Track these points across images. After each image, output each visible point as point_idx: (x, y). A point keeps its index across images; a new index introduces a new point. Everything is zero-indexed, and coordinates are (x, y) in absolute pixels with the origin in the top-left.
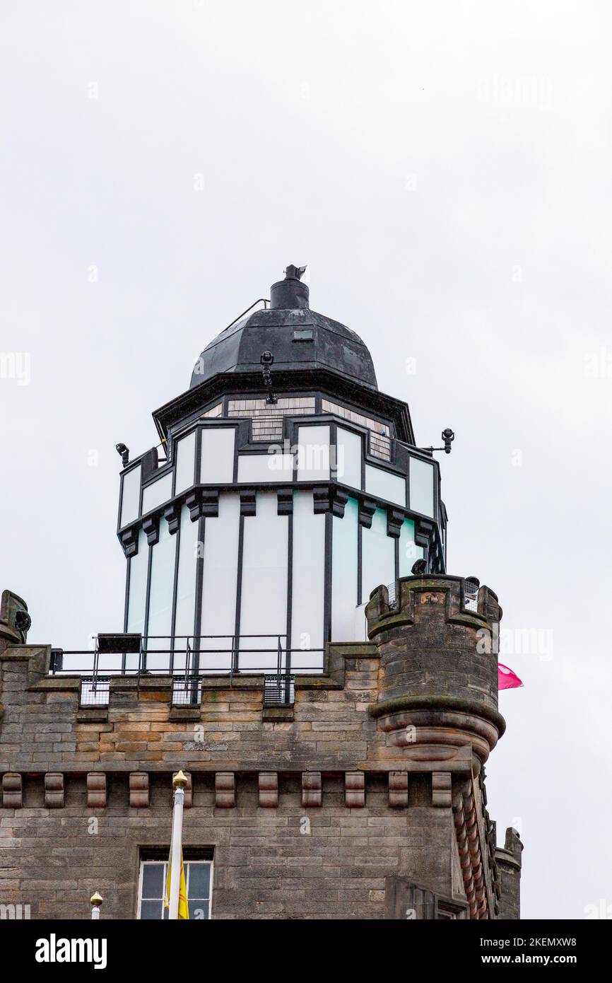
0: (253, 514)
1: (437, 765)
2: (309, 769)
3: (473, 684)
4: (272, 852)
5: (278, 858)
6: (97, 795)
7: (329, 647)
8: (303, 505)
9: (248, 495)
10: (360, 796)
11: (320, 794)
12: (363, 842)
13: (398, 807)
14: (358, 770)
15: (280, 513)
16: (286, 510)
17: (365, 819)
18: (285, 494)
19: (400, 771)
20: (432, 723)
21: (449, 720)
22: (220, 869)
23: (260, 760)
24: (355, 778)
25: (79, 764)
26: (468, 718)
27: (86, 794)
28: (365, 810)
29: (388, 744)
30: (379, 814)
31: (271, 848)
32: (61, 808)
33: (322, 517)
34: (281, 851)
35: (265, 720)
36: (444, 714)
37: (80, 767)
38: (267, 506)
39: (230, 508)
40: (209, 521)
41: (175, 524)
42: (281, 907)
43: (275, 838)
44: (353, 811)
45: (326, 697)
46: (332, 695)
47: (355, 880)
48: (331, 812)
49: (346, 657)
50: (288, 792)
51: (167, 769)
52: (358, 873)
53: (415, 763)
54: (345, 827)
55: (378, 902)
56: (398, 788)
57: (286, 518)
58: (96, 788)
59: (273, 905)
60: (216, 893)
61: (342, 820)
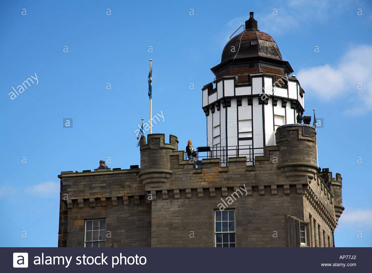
0: (241, 105)
1: (297, 183)
2: (261, 185)
3: (307, 158)
4: (252, 209)
5: (253, 211)
6: (201, 195)
7: (265, 147)
8: (255, 102)
9: (239, 100)
10: (276, 192)
11: (264, 192)
12: (278, 205)
13: (287, 195)
14: (275, 185)
15: (249, 105)
16: (250, 103)
17: (278, 199)
18: (250, 99)
19: (287, 185)
20: (295, 171)
21: (300, 170)
22: (237, 215)
23: (246, 183)
24: (274, 187)
25: (195, 186)
26: (306, 168)
27: (197, 194)
28: (278, 196)
29: (283, 176)
30: (282, 197)
31: (251, 208)
32: (191, 198)
33: (261, 106)
34: (254, 209)
35: (247, 171)
36: (298, 168)
37: (195, 187)
38: (245, 103)
39: (234, 104)
40: (228, 108)
41: (219, 108)
42: (255, 225)
43: (252, 205)
44: (274, 196)
45: (264, 163)
46: (266, 162)
47: (276, 217)
48: (267, 197)
49: (270, 151)
50: (255, 191)
51: (220, 187)
52: (277, 215)
53: (291, 182)
54: (272, 201)
55: (283, 223)
56: (287, 189)
57: (250, 106)
58: (200, 193)
59: (253, 225)
60: (236, 222)
61: (271, 199)
